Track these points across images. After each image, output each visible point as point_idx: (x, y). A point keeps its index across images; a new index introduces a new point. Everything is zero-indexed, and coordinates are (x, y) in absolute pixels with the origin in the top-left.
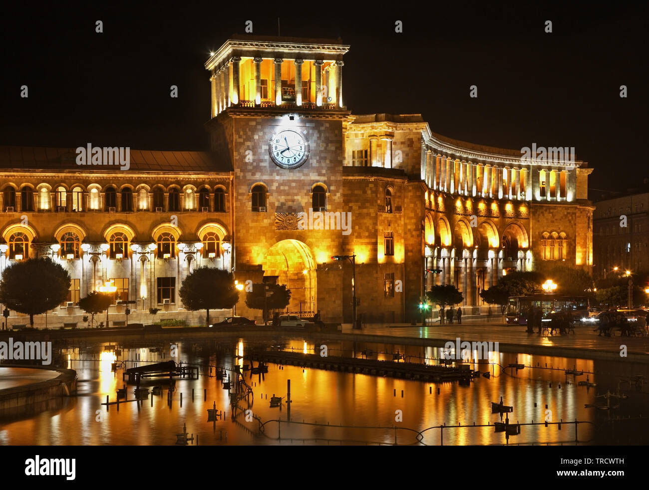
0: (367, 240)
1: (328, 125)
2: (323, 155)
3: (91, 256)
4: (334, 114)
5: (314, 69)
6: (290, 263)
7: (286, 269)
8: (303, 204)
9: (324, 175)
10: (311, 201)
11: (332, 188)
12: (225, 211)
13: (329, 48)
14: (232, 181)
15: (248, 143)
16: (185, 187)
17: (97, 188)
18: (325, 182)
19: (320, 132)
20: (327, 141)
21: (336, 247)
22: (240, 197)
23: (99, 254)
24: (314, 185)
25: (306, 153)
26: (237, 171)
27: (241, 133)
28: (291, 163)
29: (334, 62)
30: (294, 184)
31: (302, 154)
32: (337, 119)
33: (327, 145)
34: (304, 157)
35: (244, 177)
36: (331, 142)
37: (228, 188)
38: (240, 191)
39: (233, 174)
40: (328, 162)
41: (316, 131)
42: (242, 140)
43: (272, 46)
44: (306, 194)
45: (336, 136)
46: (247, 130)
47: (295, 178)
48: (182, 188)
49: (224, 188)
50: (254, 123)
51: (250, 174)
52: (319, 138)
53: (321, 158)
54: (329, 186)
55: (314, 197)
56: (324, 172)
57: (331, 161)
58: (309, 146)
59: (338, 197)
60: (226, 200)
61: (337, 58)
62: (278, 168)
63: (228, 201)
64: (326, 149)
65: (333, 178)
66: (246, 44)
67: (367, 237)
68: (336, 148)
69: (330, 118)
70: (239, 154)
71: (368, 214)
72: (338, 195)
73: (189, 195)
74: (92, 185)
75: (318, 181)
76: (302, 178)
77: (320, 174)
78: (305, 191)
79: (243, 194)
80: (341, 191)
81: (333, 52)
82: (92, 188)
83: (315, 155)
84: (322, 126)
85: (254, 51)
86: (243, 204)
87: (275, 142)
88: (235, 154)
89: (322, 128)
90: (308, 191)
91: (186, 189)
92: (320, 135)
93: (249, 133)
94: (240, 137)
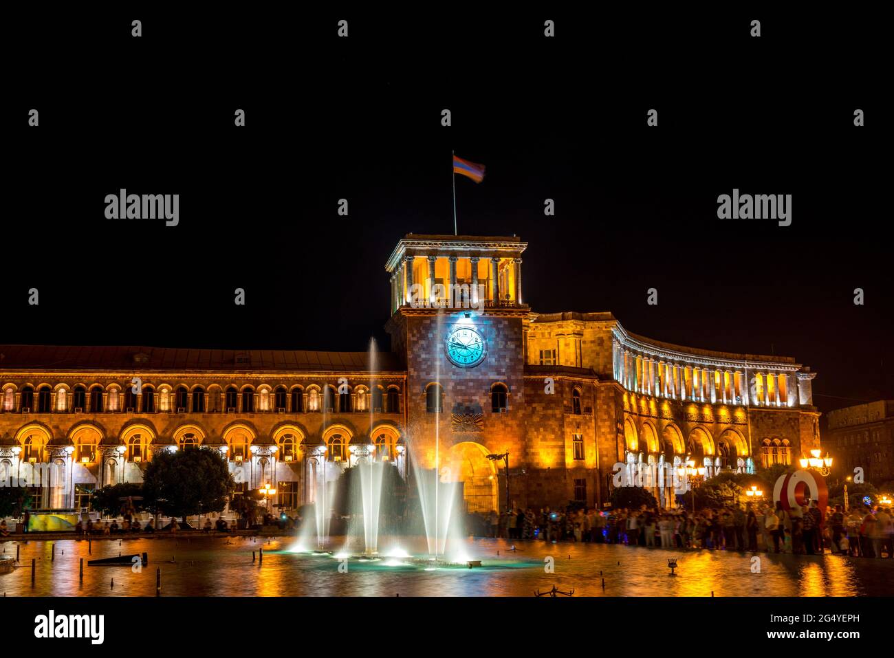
0: (553, 443)
1: (506, 323)
2: (502, 353)
3: (260, 458)
4: (512, 312)
5: (491, 266)
6: (475, 468)
7: (472, 475)
8: (482, 405)
9: (504, 374)
10: (490, 401)
11: (513, 388)
12: (398, 412)
13: (505, 246)
14: (406, 381)
15: (423, 342)
16: (356, 387)
17: (267, 389)
18: (504, 381)
19: (498, 330)
20: (507, 339)
21: (519, 450)
22: (414, 398)
23: (268, 456)
24: (493, 385)
25: (484, 352)
26: (411, 370)
27: (415, 332)
28: (468, 362)
29: (512, 259)
30: (471, 384)
31: (479, 352)
32: (516, 316)
33: (506, 343)
34: (482, 356)
35: (418, 376)
36: (511, 340)
37: (401, 388)
38: (414, 391)
39: (407, 374)
40: (507, 360)
41: (494, 329)
42: (415, 339)
43: (446, 244)
44: (485, 394)
45: (516, 333)
46: (421, 329)
47: (472, 377)
48: (353, 388)
49: (398, 388)
50: (428, 322)
51: (424, 373)
52: (498, 336)
53: (500, 357)
54: (509, 385)
55: (494, 398)
56: (503, 370)
57: (511, 360)
58: (486, 344)
59: (519, 397)
60: (400, 401)
61: (514, 255)
62: (454, 367)
63: (402, 402)
64: (505, 347)
65: (513, 377)
66: (419, 244)
67: (553, 440)
68: (516, 346)
69: (509, 316)
70: (413, 353)
71: (554, 416)
72: (520, 394)
73: (361, 396)
74: (261, 386)
75: (497, 381)
76: (480, 377)
77: (499, 373)
78: (484, 391)
79: (416, 394)
80: (522, 391)
81: (510, 250)
82: (262, 388)
83: (493, 353)
84: (501, 323)
85: (427, 250)
86: (417, 405)
87: (451, 340)
88: (409, 353)
89: (501, 326)
90: (487, 391)
91: (358, 389)
92: (499, 334)
93: (423, 332)
94: (413, 336)
